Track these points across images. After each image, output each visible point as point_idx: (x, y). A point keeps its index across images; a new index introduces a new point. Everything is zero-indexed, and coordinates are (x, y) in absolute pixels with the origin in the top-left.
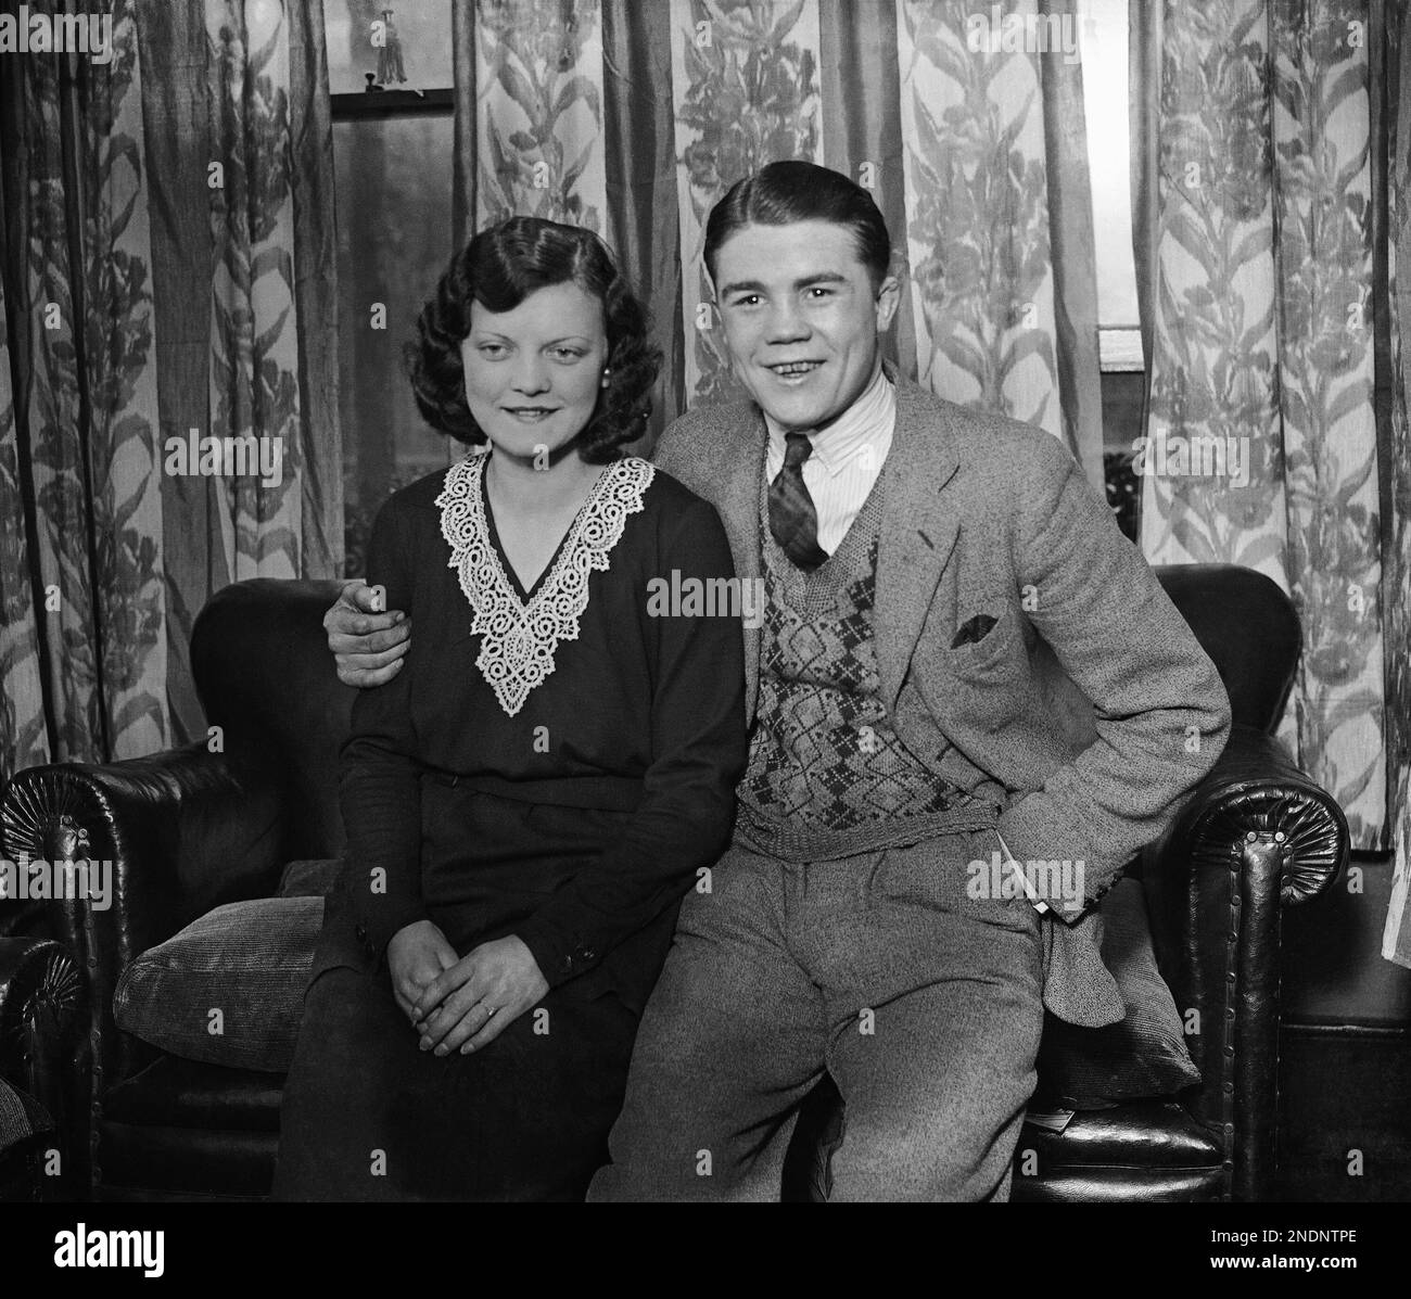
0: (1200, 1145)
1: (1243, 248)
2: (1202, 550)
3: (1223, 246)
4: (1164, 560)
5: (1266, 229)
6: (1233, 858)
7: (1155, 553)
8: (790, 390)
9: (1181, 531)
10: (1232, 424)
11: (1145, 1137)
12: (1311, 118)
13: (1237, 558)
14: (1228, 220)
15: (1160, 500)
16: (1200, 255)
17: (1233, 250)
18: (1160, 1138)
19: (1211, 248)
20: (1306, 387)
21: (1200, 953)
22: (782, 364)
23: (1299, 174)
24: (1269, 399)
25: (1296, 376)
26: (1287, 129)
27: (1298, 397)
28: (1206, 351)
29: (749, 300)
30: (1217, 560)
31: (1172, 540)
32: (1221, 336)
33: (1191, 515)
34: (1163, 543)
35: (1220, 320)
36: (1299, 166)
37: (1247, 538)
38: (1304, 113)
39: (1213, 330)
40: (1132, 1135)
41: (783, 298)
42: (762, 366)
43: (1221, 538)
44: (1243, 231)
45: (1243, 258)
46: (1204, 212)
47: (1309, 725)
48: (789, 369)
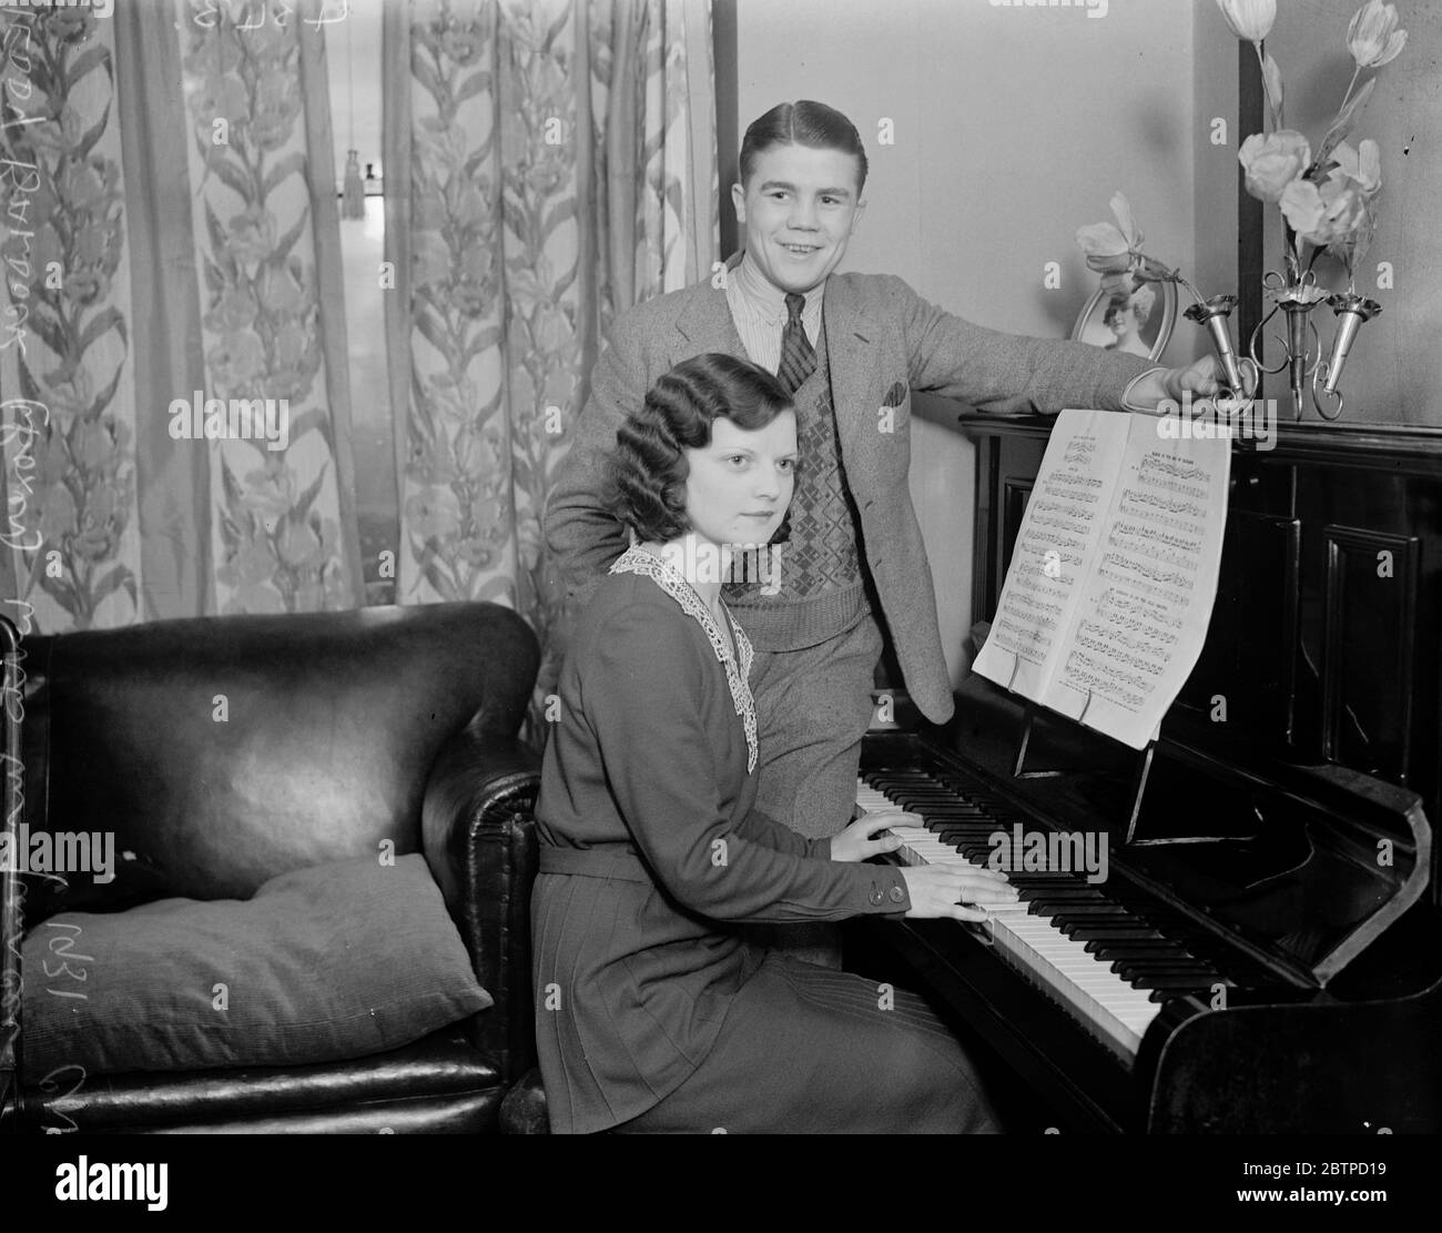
0: (484, 1071)
1: (476, 342)
2: (446, 589)
3: (460, 338)
4: (419, 598)
5: (495, 328)
6: (503, 835)
7: (412, 591)
8: (795, 262)
9: (431, 574)
10: (469, 485)
11: (438, 1070)
12: (532, 239)
13: (476, 595)
14: (463, 319)
15: (415, 549)
16: (443, 348)
17: (468, 343)
18: (452, 1069)
19: (450, 341)
20: (531, 457)
21: (478, 915)
22: (793, 245)
23: (523, 284)
24: (498, 466)
25: (523, 448)
26: (514, 247)
27: (525, 466)
28: (447, 427)
29: (779, 196)
30: (461, 598)
31: (425, 581)
32: (459, 414)
33: (438, 561)
34: (418, 582)
35: (458, 400)
36: (523, 277)
37: (483, 578)
38: (527, 234)
39: (452, 408)
40: (426, 1070)
41: (807, 199)
42: (777, 242)
43: (462, 579)
44: (476, 328)
45: (477, 349)
46: (444, 312)
47: (538, 730)
48: (798, 248)
